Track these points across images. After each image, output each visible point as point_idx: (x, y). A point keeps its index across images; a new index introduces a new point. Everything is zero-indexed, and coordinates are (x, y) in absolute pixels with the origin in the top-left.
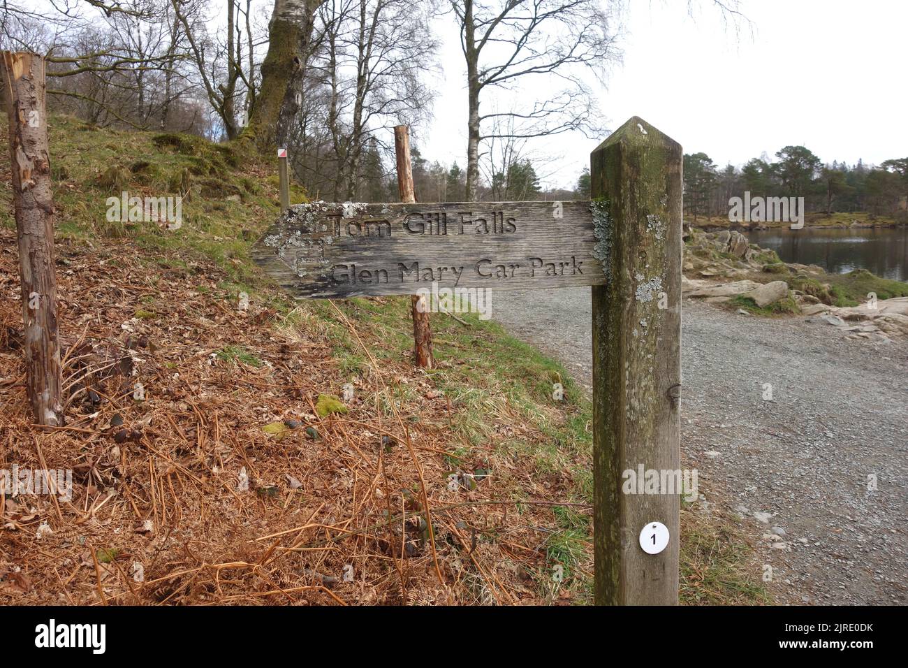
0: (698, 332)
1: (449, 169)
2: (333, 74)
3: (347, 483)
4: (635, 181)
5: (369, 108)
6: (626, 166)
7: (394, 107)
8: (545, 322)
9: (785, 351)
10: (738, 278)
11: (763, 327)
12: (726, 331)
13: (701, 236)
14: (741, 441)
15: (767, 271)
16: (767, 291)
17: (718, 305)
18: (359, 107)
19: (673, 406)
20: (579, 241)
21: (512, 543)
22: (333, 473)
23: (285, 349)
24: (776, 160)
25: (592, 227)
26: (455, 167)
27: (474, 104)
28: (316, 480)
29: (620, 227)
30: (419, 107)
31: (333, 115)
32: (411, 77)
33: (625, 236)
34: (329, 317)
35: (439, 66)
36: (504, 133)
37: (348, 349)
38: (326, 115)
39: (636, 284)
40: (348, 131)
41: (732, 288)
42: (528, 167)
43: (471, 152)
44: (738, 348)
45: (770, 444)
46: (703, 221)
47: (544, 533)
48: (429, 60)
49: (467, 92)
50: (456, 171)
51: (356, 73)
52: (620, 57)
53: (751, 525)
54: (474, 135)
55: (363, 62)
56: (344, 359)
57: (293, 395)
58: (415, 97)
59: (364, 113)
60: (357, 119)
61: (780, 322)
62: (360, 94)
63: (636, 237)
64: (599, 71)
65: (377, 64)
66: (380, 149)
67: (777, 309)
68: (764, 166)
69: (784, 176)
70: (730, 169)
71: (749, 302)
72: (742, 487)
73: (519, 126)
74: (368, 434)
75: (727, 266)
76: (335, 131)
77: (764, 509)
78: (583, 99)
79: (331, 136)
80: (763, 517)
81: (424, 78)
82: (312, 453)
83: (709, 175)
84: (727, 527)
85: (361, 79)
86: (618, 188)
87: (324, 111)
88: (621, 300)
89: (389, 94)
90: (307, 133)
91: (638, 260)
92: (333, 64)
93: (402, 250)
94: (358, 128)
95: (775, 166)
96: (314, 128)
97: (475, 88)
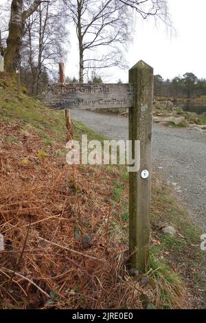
0: (156, 133)
1: (72, 79)
2: (30, 43)
3: (50, 176)
4: (141, 78)
5: (44, 56)
6: (138, 74)
7: (53, 56)
8: (108, 130)
9: (183, 138)
10: (169, 116)
11: (176, 131)
12: (165, 132)
13: (158, 103)
14: (169, 164)
15: (178, 114)
16: (178, 120)
17: (162, 124)
18: (40, 56)
19: (150, 140)
20: (126, 94)
21: (101, 192)
22: (46, 174)
23: (25, 137)
24: (183, 77)
25: (129, 91)
26: (74, 79)
27: (81, 56)
28: (40, 176)
29: (137, 91)
30: (62, 56)
31: (31, 59)
32: (59, 45)
33: (138, 93)
34: (38, 127)
35: (68, 41)
36: (92, 66)
37: (45, 137)
38: (28, 59)
39: (141, 106)
40: (36, 65)
41: (167, 119)
42: (100, 79)
43: (80, 73)
44: (168, 137)
45: (177, 164)
46: (159, 98)
47: (110, 189)
48: (64, 39)
49: (79, 51)
50: (74, 80)
51: (38, 43)
52: (132, 40)
53: (171, 186)
54: (82, 67)
55: (41, 39)
56: (45, 141)
57: (30, 151)
58: (60, 53)
59: (42, 58)
60: (39, 60)
61: (182, 129)
62: (40, 51)
63: (141, 93)
64: (125, 45)
65: (46, 40)
66: (48, 72)
67: (181, 125)
68: (179, 79)
69: (185, 83)
70: (168, 80)
71: (173, 123)
72: (169, 176)
73: (97, 64)
74: (55, 163)
75: (166, 112)
76: (32, 65)
77: (175, 182)
78: (119, 55)
79: (30, 67)
80: (175, 184)
81: (64, 46)
82: (38, 168)
83: (161, 82)
84: (164, 186)
85: (40, 45)
86: (136, 80)
87: (27, 57)
88: (137, 110)
89: (51, 52)
90: (21, 65)
91: (141, 100)
92: (30, 39)
93: (78, 96)
94: (40, 64)
95: (183, 79)
96: (24, 63)
97: (82, 50)
